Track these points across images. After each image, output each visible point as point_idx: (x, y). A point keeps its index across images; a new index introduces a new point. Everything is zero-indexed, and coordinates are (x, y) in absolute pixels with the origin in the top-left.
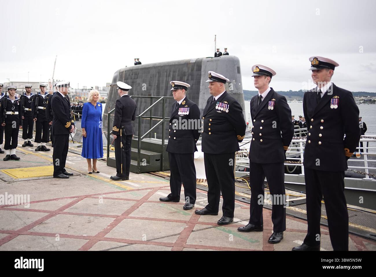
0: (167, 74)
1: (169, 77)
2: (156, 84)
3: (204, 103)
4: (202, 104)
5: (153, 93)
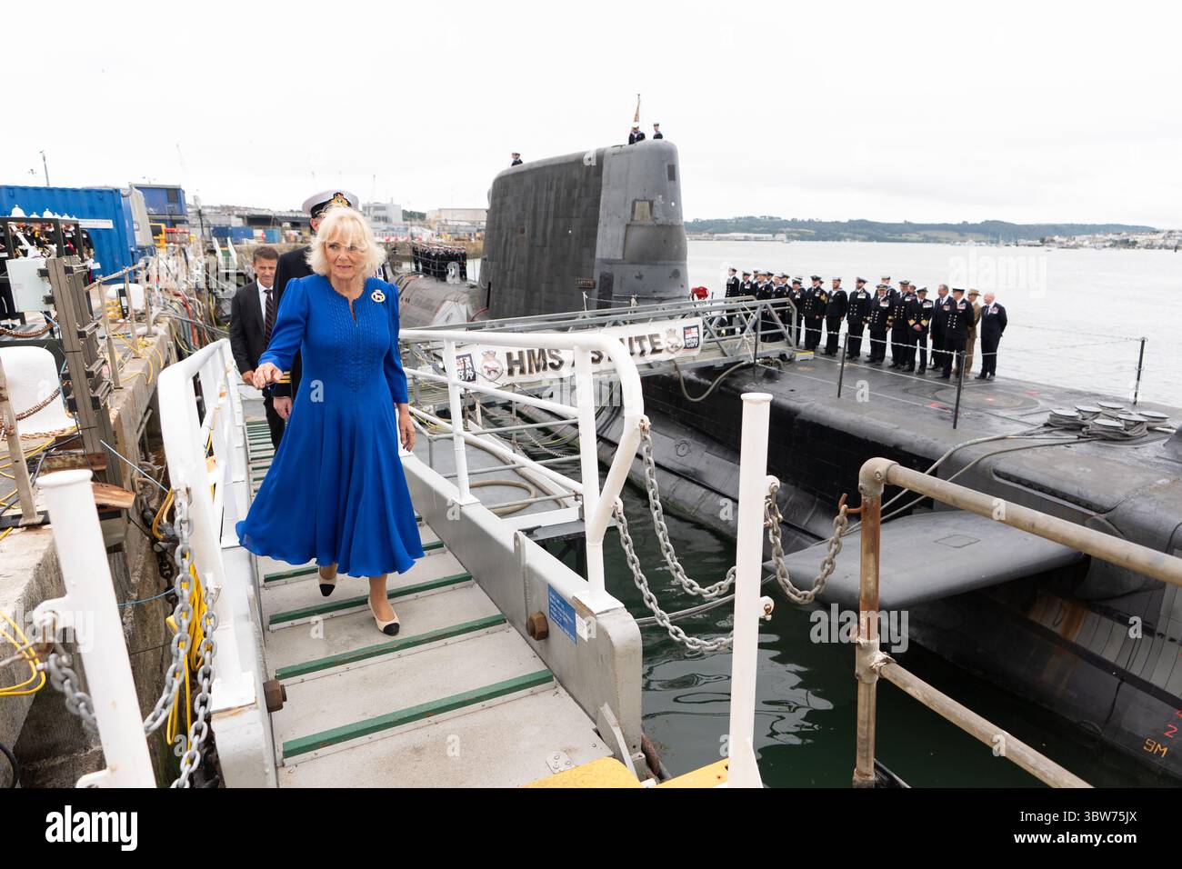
0: (547, 185)
1: (550, 190)
2: (532, 208)
3: (604, 245)
4: (602, 249)
5: (527, 224)
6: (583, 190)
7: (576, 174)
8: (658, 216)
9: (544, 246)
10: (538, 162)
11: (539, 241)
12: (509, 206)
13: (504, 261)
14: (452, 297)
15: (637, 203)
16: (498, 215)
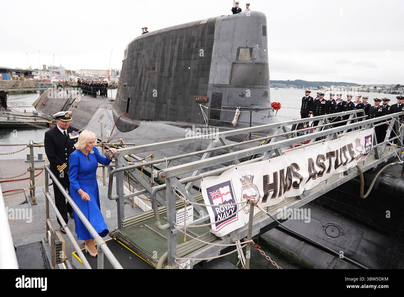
0: (172, 41)
1: (175, 44)
2: (161, 55)
3: (215, 76)
4: (214, 78)
5: (157, 65)
6: (200, 42)
7: (194, 33)
8: (255, 57)
9: (170, 76)
10: (165, 29)
11: (166, 74)
12: (144, 55)
13: (140, 86)
14: (103, 106)
15: (241, 49)
16: (135, 61)
